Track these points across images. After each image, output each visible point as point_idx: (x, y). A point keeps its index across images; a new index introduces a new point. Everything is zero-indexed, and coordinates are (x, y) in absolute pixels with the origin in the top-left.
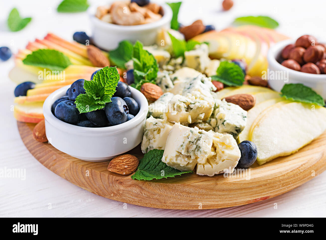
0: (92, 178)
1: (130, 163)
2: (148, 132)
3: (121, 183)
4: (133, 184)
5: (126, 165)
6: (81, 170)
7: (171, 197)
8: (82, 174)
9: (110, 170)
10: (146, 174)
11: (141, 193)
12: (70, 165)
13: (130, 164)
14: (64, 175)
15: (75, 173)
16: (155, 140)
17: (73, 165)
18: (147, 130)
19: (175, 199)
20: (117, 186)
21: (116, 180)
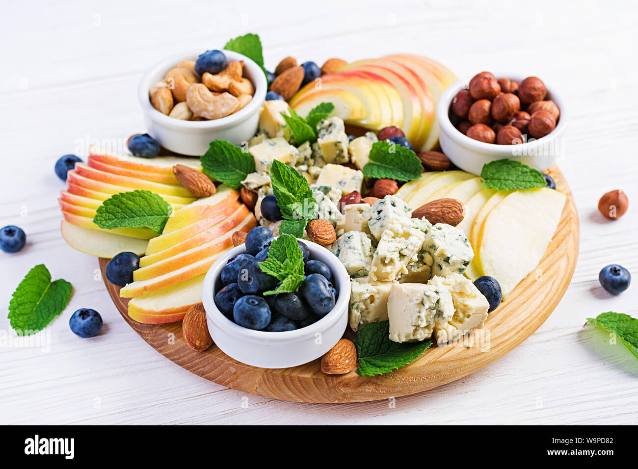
0: (303, 387)
1: (349, 354)
2: (358, 305)
3: (347, 384)
4: (363, 381)
5: (347, 359)
6: (282, 380)
7: (417, 384)
8: (285, 385)
9: (330, 373)
10: (375, 362)
11: (378, 390)
12: (263, 377)
13: (350, 356)
14: (257, 391)
15: (274, 386)
16: (368, 311)
17: (266, 376)
18: (356, 302)
19: (423, 384)
20: (342, 390)
21: (337, 382)
